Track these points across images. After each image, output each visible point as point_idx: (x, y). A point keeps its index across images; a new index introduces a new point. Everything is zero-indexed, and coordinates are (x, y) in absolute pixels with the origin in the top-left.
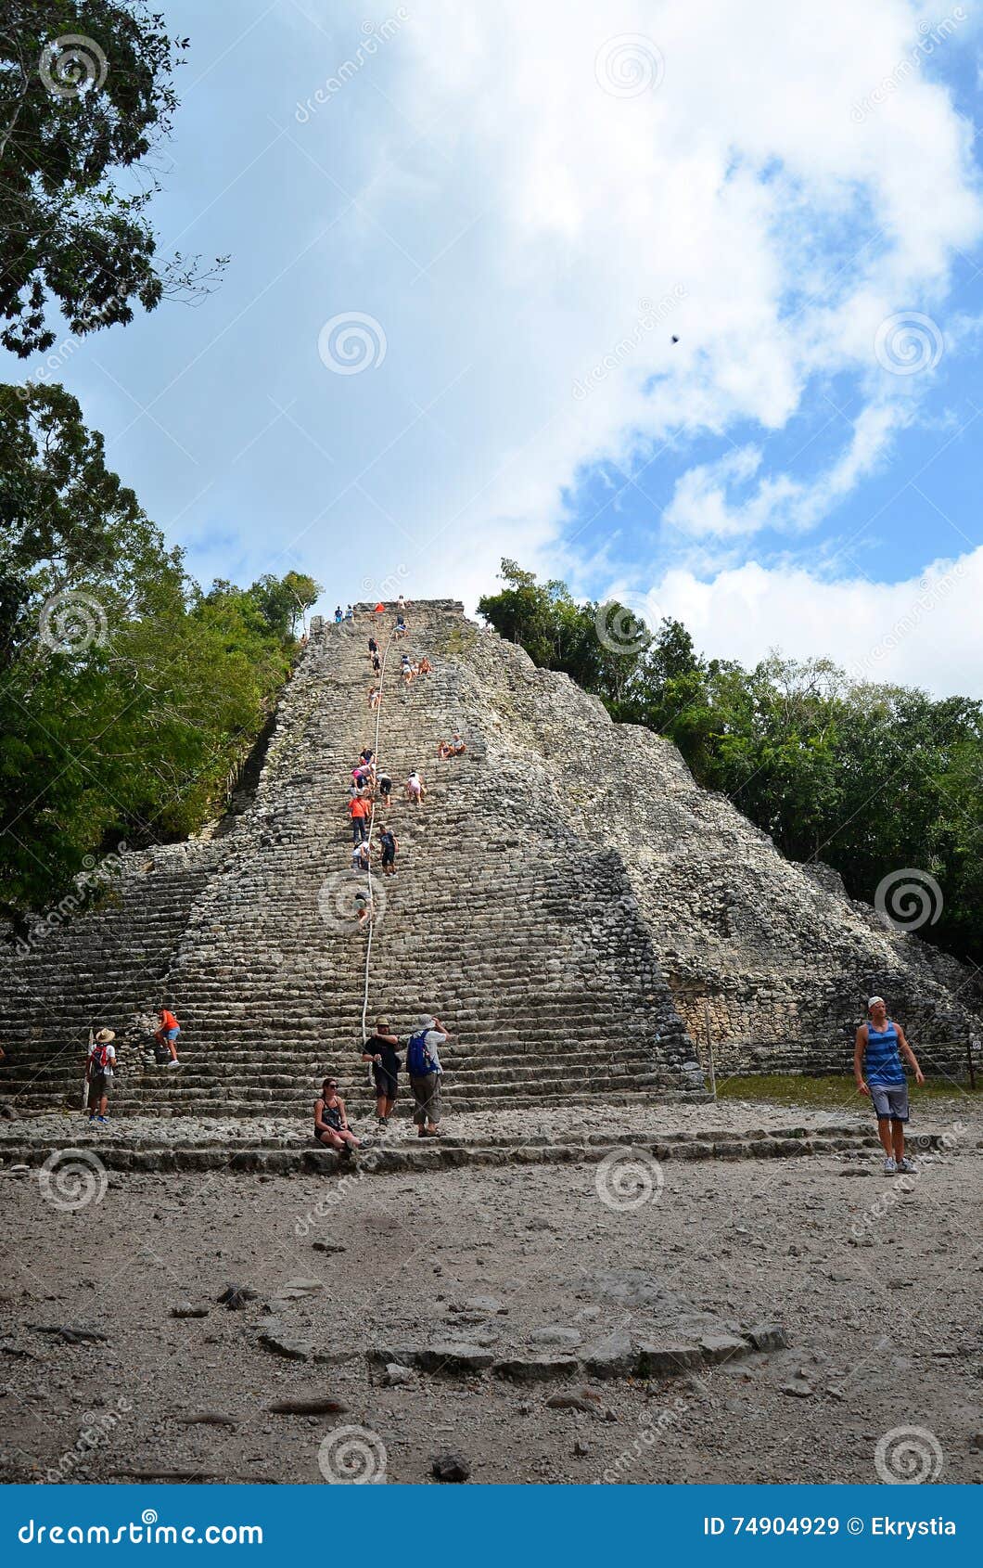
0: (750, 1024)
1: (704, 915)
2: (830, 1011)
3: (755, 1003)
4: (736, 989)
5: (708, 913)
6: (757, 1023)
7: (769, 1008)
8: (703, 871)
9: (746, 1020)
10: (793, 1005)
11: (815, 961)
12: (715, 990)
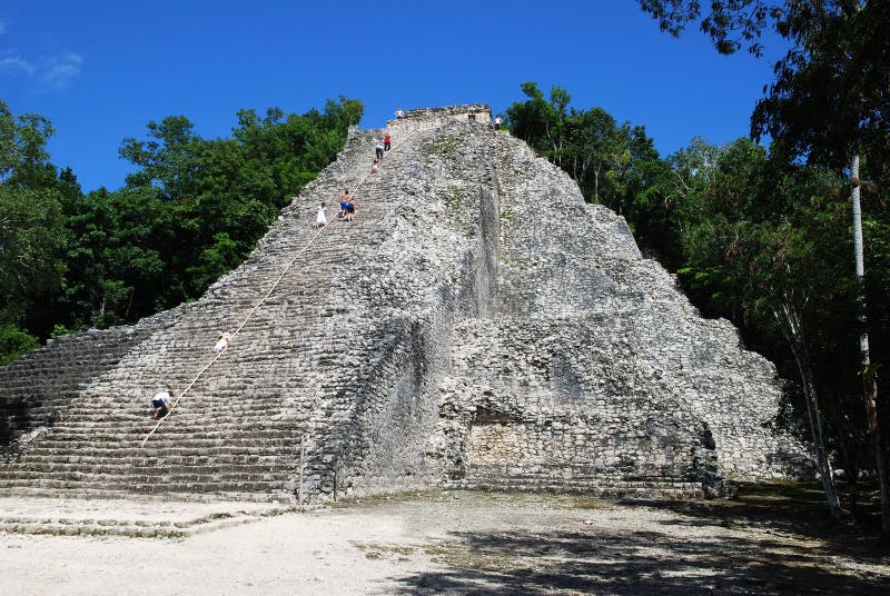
0: (544, 449)
1: (535, 363)
2: (610, 442)
3: (549, 433)
4: (534, 422)
5: (538, 361)
6: (549, 448)
7: (560, 437)
8: (544, 329)
9: (541, 446)
10: (580, 437)
11: (614, 402)
12: (519, 421)
